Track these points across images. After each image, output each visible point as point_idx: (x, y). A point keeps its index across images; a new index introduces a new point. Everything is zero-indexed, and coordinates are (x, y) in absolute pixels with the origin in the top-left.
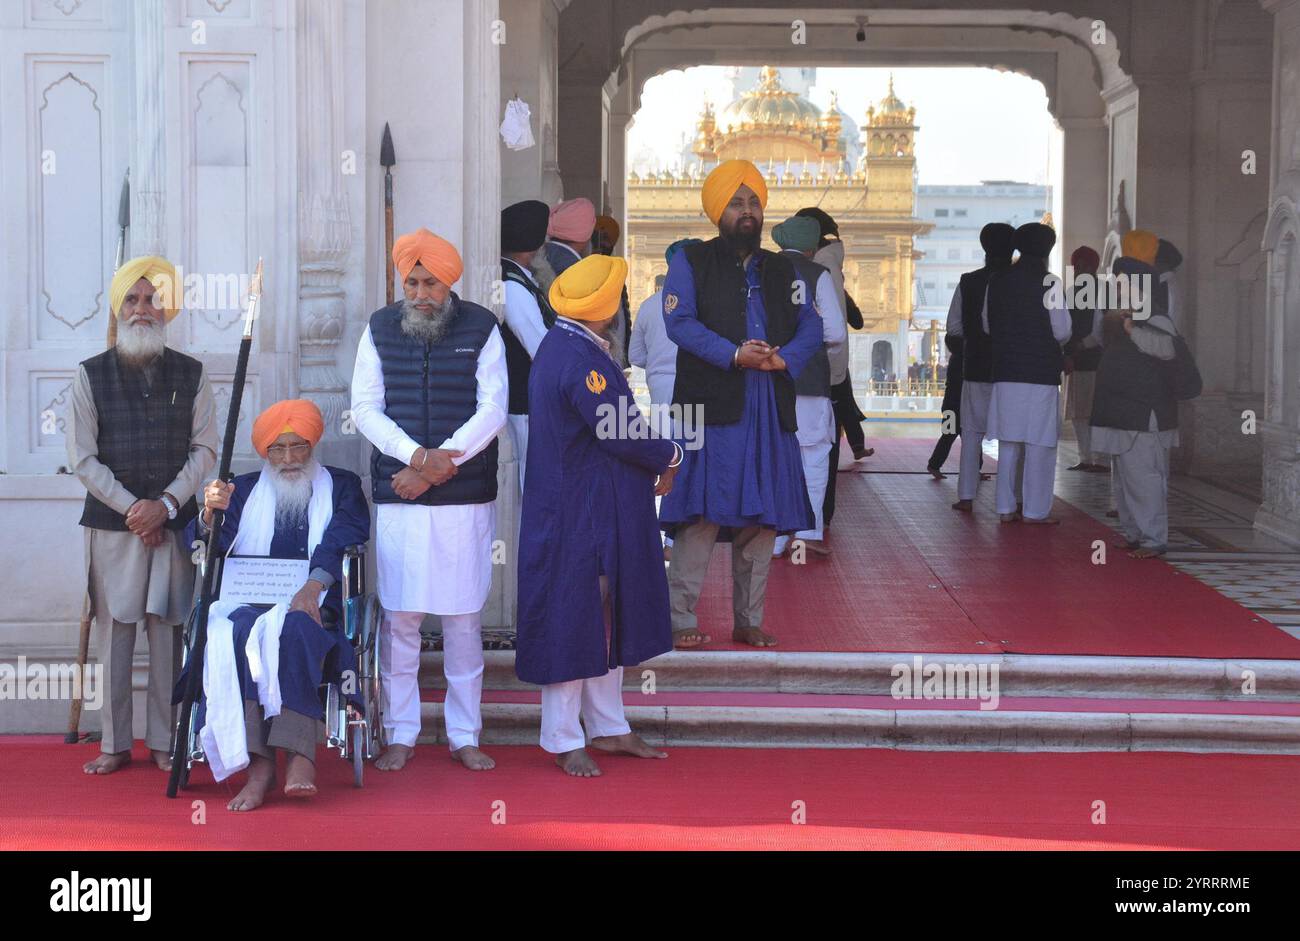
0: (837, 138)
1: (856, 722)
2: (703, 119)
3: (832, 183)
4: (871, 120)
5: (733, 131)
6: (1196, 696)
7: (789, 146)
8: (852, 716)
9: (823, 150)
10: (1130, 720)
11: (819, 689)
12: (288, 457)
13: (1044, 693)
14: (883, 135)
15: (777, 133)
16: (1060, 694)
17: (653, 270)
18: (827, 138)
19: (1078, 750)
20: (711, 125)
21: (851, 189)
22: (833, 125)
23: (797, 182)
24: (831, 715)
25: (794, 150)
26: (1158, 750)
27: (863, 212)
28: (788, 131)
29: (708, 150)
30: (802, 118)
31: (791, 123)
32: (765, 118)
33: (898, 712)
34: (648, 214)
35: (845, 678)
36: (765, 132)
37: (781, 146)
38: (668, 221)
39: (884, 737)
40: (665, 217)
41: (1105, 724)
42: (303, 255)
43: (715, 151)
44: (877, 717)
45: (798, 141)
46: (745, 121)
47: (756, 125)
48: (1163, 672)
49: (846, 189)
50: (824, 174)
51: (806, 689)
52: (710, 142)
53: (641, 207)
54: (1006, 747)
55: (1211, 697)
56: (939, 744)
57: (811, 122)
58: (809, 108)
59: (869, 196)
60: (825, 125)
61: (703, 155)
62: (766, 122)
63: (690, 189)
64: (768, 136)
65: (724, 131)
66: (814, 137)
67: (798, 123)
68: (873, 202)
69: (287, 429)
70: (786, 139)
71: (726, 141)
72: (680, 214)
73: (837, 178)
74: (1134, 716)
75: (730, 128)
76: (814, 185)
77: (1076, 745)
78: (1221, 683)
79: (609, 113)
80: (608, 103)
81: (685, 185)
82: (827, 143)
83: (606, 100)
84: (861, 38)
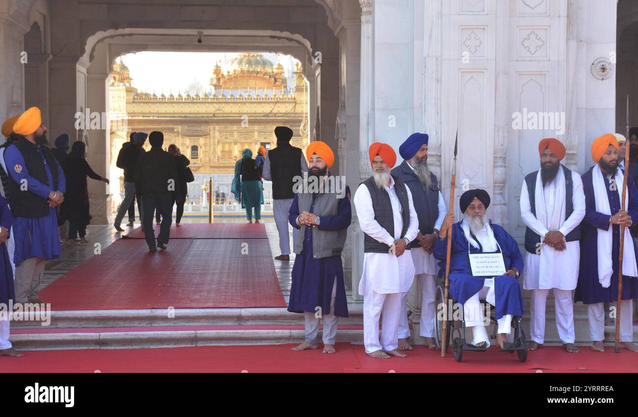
0: (282, 77)
1: (83, 338)
2: (215, 68)
3: (279, 99)
4: (297, 69)
5: (230, 74)
6: (229, 323)
7: (257, 82)
8: (81, 336)
9: (275, 83)
10: (196, 333)
11: (74, 326)
13: (168, 324)
14: (303, 76)
15: (252, 75)
16: (174, 325)
17: (190, 143)
18: (277, 77)
19: (176, 346)
20: (219, 71)
21: (288, 102)
22: (279, 71)
23: (261, 99)
24: (72, 336)
25: (260, 83)
26: (208, 345)
27: (294, 114)
28: (257, 74)
29: (218, 83)
30: (264, 68)
31: (259, 70)
32: (245, 67)
33: (101, 333)
34: (188, 115)
35: (85, 321)
36: (245, 75)
37: (254, 81)
38: (197, 119)
39: (95, 344)
40: (196, 117)
41: (185, 335)
43: (221, 84)
44: (92, 336)
45: (263, 79)
46: (236, 69)
47: (241, 71)
48: (215, 314)
49: (286, 102)
50: (275, 95)
51: (68, 326)
52: (219, 80)
53: (184, 112)
54: (146, 346)
55: (236, 324)
56: (119, 346)
57: (269, 70)
58: (267, 62)
59: (297, 106)
60: (275, 71)
61: (215, 86)
62: (246, 69)
63: (208, 103)
64: (248, 76)
65: (226, 74)
66: (270, 77)
67: (262, 70)
68: (299, 109)
70: (256, 78)
71: (226, 79)
72: (203, 115)
73: (281, 97)
74: (198, 332)
75: (229, 72)
76: (270, 100)
77: (175, 345)
78: (239, 318)
79: (86, 74)
80: (84, 70)
81: (206, 101)
82: (277, 80)
83: (81, 69)
84: (200, 41)
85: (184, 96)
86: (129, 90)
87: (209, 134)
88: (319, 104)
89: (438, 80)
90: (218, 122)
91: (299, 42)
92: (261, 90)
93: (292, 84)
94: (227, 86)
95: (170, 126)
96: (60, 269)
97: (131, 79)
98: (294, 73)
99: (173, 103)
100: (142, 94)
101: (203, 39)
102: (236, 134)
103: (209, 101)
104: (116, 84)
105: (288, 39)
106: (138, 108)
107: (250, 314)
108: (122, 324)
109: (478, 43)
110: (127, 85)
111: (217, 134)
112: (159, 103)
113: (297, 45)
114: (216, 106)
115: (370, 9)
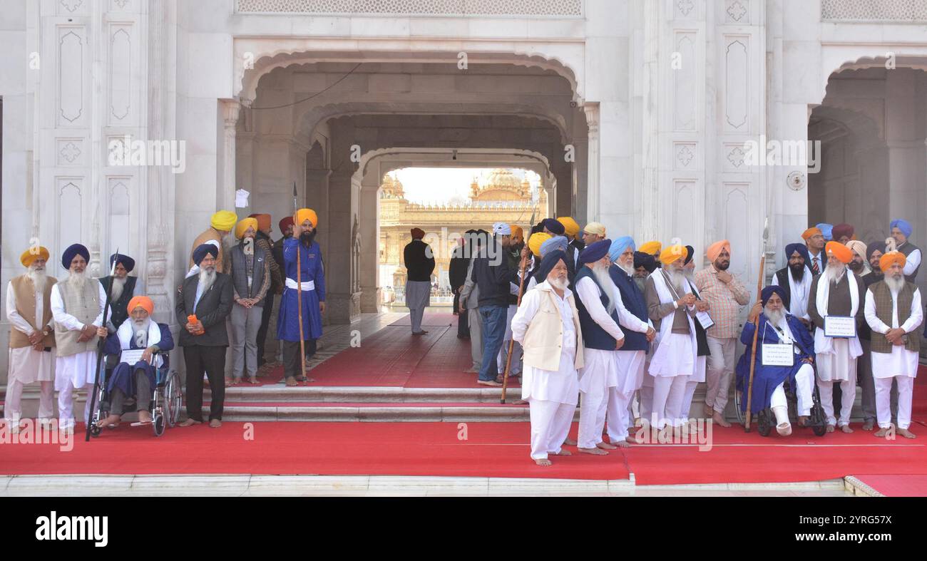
0: (528, 191)
1: (345, 412)
2: (472, 183)
3: (525, 210)
7: (508, 195)
9: (522, 196)
11: (338, 401)
12: (138, 315)
18: (524, 191)
20: (475, 185)
22: (526, 186)
23: (511, 209)
25: (510, 196)
28: (507, 188)
29: (475, 196)
30: (513, 183)
31: (509, 185)
32: (498, 183)
33: (360, 408)
35: (347, 397)
36: (498, 189)
37: (504, 194)
39: (356, 417)
41: (433, 411)
42: (148, 248)
43: (477, 196)
44: (353, 410)
45: (512, 192)
46: (490, 184)
47: (495, 186)
49: (531, 212)
50: (522, 206)
52: (476, 193)
54: (398, 420)
55: (476, 402)
56: (375, 419)
57: (517, 185)
58: (515, 177)
60: (522, 186)
61: (472, 198)
63: (467, 212)
64: (500, 190)
65: (481, 188)
66: (518, 191)
67: (512, 185)
69: (138, 305)
70: (506, 191)
71: (482, 192)
73: (527, 208)
74: (443, 408)
75: (484, 187)
76: (518, 210)
78: (480, 396)
79: (361, 187)
80: (358, 183)
81: (465, 211)
82: (522, 193)
83: (356, 182)
84: (454, 158)
85: (447, 207)
86: (404, 202)
89: (655, 189)
91: (539, 159)
92: (511, 202)
93: (536, 197)
94: (483, 198)
96: (332, 351)
97: (404, 193)
98: (538, 187)
99: (438, 212)
100: (412, 205)
101: (457, 156)
103: (468, 210)
104: (391, 196)
105: (530, 156)
106: (409, 217)
107: (488, 393)
108: (378, 400)
109: (690, 156)
110: (401, 197)
112: (426, 212)
113: (537, 161)
114: (474, 215)
115: (596, 127)
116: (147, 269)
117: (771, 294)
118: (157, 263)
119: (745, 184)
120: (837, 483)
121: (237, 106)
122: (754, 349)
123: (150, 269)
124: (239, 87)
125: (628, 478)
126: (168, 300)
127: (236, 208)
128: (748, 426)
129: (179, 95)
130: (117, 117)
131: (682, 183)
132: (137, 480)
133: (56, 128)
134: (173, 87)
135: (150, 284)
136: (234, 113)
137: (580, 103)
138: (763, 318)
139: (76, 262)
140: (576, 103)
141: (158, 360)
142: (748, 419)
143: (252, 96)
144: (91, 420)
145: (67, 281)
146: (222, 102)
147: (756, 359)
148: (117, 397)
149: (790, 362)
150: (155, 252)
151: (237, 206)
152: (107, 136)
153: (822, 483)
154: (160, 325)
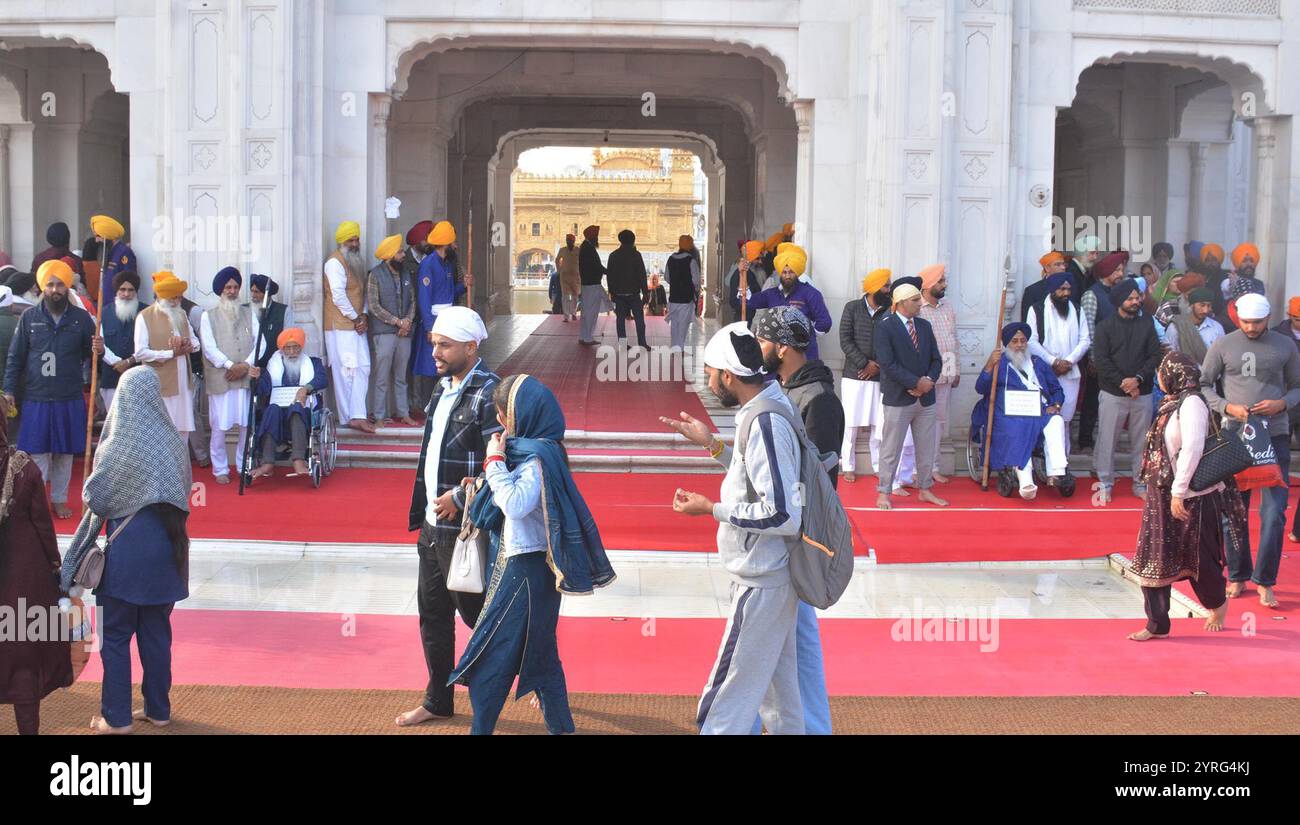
3: (655, 180)
6: (662, 448)
7: (635, 163)
9: (651, 165)
10: (631, 459)
12: (292, 351)
13: (601, 447)
14: (679, 158)
15: (630, 156)
16: (608, 448)
18: (653, 159)
20: (598, 152)
21: (664, 183)
22: (656, 153)
23: (639, 180)
25: (638, 165)
28: (635, 156)
29: (597, 164)
31: (636, 152)
36: (624, 156)
41: (621, 461)
42: (295, 268)
43: (600, 165)
45: (640, 160)
49: (661, 183)
50: (651, 176)
53: (564, 191)
54: (581, 470)
55: (669, 449)
60: (652, 153)
61: (595, 166)
62: (624, 151)
66: (647, 158)
68: (674, 190)
69: (292, 340)
70: (634, 159)
71: (606, 160)
74: (632, 456)
79: (496, 172)
80: (494, 168)
81: (586, 181)
82: (652, 161)
83: (492, 167)
84: (606, 140)
87: (588, 213)
88: (722, 202)
90: (597, 201)
91: (704, 143)
92: (638, 171)
95: (553, 205)
101: (609, 137)
102: (614, 213)
103: (589, 181)
105: (693, 138)
109: (923, 167)
111: (596, 213)
113: (698, 143)
114: (597, 185)
115: (808, 128)
116: (293, 292)
117: (1015, 332)
118: (304, 287)
119: (984, 201)
120: (1101, 561)
121: (389, 100)
122: (992, 397)
123: (297, 293)
124: (393, 79)
125: (867, 554)
126: (316, 326)
127: (387, 219)
128: (984, 484)
129: (326, 89)
130: (258, 117)
131: (913, 198)
132: (309, 548)
133: (189, 129)
134: (319, 81)
135: (298, 309)
136: (384, 109)
137: (789, 98)
138: (1004, 359)
139: (230, 287)
140: (784, 99)
141: (312, 400)
142: (985, 476)
143: (404, 87)
144: (244, 469)
145: (217, 308)
146: (373, 97)
147: (995, 406)
148: (269, 442)
149: (1037, 412)
150: (303, 273)
151: (388, 217)
152: (247, 139)
153: (1085, 562)
154: (314, 360)
